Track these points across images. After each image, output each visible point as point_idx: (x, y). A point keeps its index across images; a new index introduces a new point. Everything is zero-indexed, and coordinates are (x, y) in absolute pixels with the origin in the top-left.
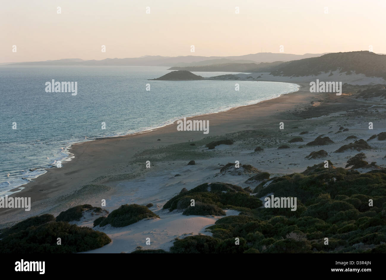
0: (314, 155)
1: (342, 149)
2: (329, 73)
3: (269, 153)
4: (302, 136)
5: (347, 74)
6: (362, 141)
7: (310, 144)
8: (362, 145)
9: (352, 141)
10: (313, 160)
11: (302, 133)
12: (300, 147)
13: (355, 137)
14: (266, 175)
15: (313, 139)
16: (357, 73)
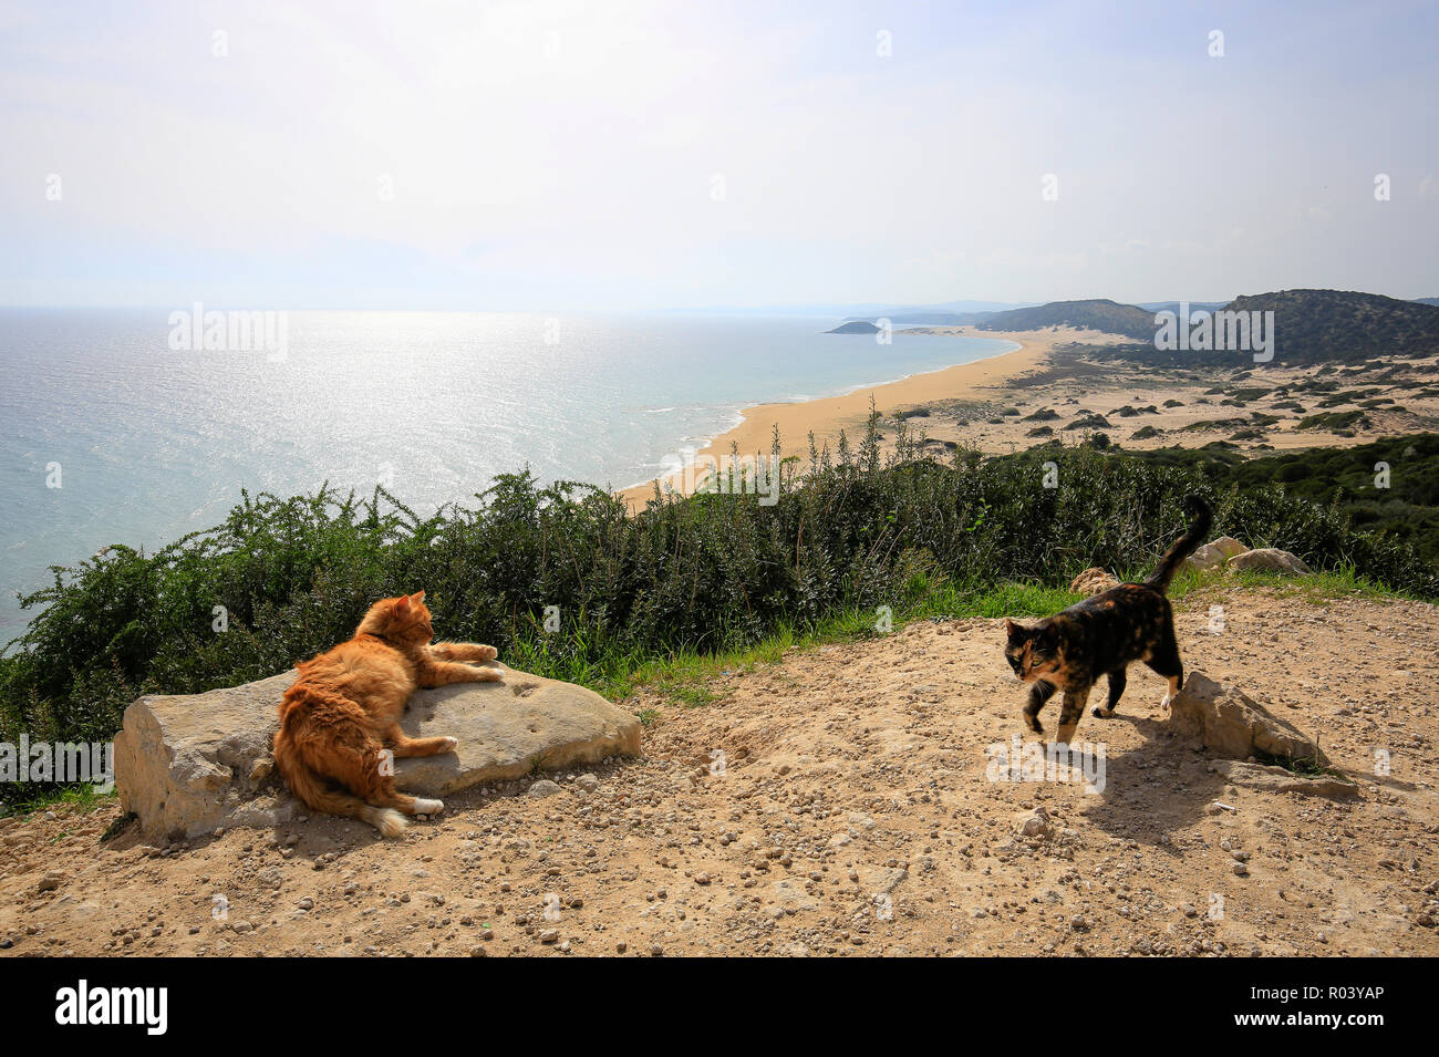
0: (1036, 433)
1: (1072, 427)
2: (1053, 328)
3: (976, 428)
4: (1018, 408)
5: (1077, 329)
6: (1099, 416)
7: (1030, 418)
8: (1099, 422)
9: (1085, 416)
10: (1034, 439)
11: (1017, 405)
12: (1017, 422)
13: (1089, 412)
14: (976, 456)
15: (1034, 411)
16: (1091, 329)
